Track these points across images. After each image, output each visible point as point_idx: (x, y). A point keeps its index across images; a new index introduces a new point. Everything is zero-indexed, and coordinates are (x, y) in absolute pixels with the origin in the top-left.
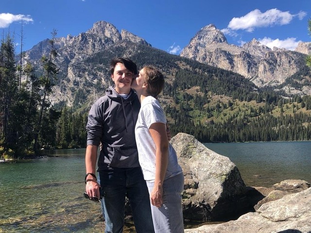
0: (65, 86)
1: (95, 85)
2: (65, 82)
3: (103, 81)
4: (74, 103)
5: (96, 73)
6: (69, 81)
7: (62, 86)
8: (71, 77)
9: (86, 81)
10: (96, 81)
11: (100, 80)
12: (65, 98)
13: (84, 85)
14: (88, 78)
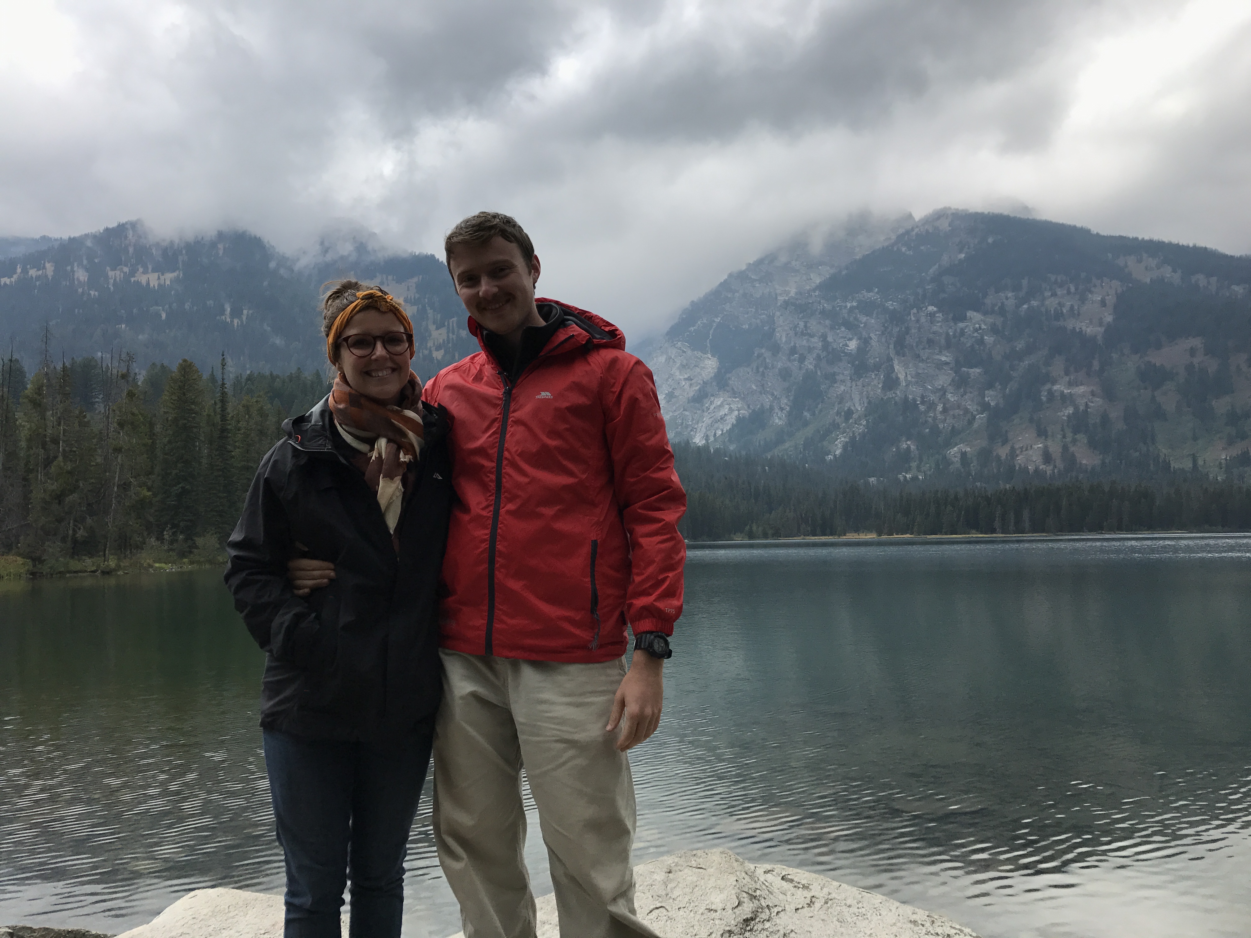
0: (766, 368)
1: (849, 355)
2: (767, 354)
3: (874, 343)
4: (790, 414)
5: (856, 319)
6: (776, 349)
7: (758, 368)
8: (784, 339)
9: (826, 345)
10: (853, 345)
11: (866, 341)
12: (767, 400)
13: (819, 358)
14: (830, 339)
